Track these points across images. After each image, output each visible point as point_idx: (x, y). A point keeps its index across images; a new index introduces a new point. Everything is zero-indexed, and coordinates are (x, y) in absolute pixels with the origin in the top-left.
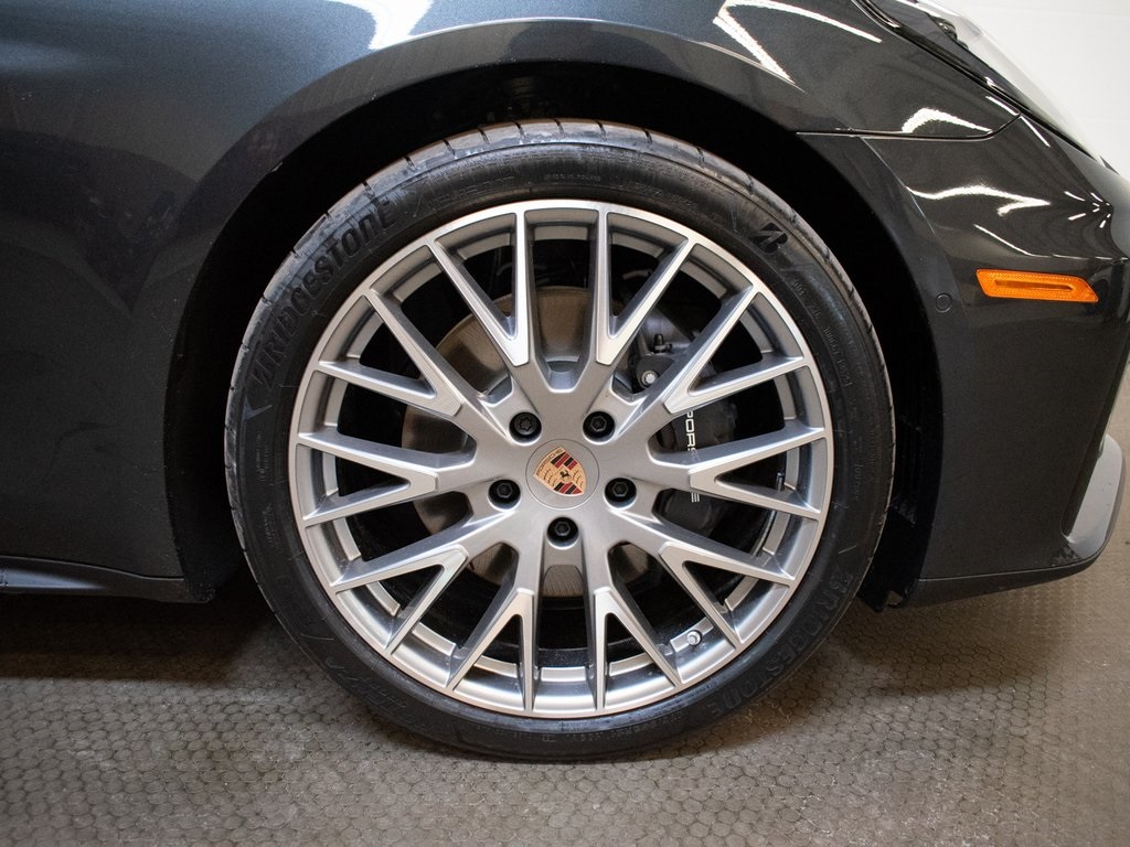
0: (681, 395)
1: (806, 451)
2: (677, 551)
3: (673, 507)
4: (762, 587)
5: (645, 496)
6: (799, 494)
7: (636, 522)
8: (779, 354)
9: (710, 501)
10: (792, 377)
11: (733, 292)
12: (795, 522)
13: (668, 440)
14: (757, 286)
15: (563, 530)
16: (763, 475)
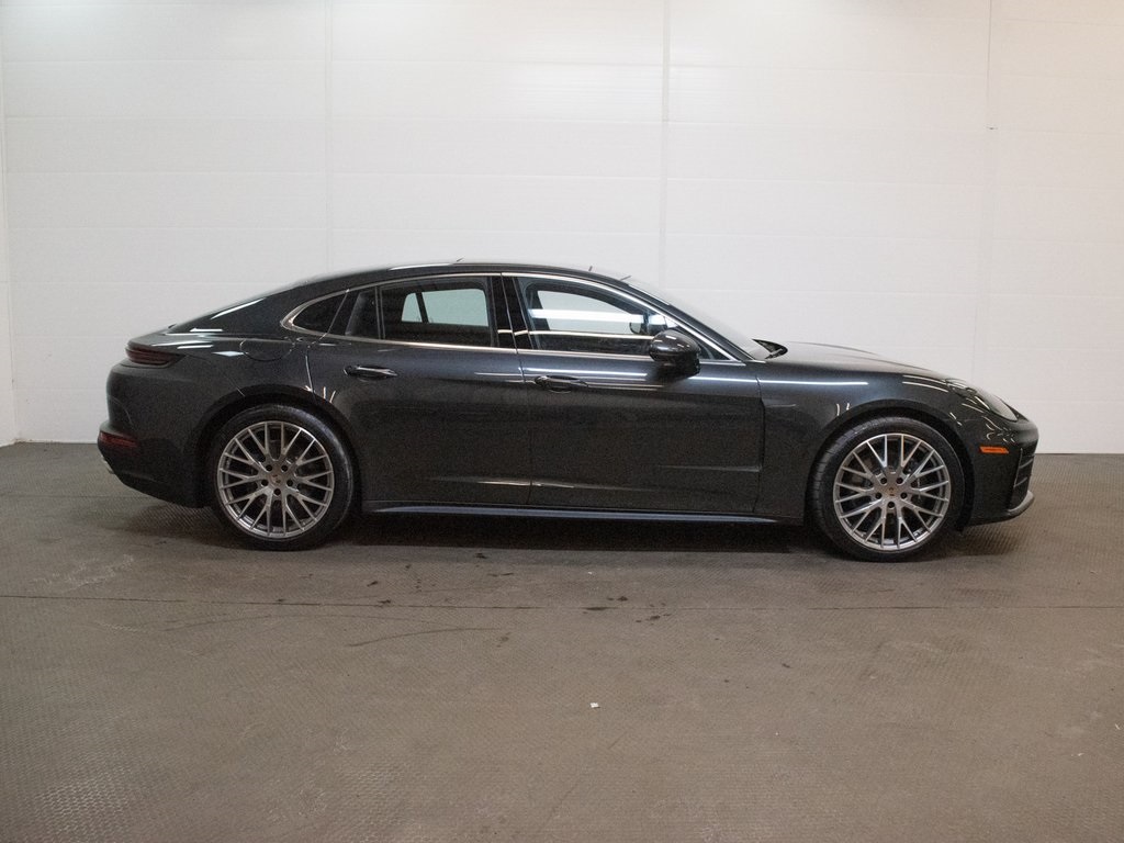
0: (918, 473)
1: (944, 486)
2: (916, 509)
3: (915, 499)
4: (935, 518)
5: (910, 496)
6: (943, 496)
7: (907, 502)
8: (938, 465)
9: (922, 497)
10: (941, 470)
11: (928, 452)
12: (942, 502)
13: (914, 484)
14: (934, 451)
15: (891, 505)
16: (934, 492)
